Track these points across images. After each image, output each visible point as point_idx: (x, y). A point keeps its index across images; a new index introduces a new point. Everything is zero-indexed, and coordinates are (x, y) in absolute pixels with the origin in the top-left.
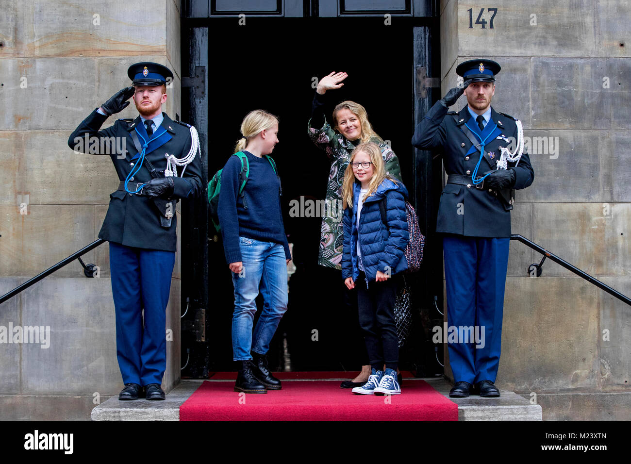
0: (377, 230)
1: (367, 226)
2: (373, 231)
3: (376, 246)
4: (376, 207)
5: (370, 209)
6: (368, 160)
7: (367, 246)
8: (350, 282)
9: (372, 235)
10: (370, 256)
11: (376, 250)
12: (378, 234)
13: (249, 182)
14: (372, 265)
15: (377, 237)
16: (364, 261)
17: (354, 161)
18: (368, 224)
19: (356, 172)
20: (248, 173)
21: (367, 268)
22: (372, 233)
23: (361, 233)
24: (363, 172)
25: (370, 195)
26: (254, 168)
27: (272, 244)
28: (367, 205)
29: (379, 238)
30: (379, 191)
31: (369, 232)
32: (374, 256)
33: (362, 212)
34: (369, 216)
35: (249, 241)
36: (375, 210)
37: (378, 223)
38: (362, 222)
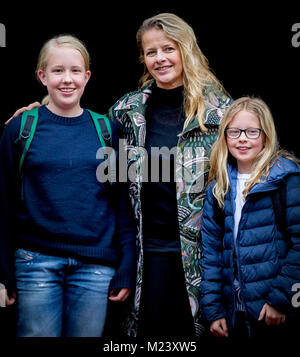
0: (267, 240)
1: (251, 234)
2: (260, 242)
3: (264, 267)
4: (267, 201)
5: (256, 205)
6: (255, 125)
7: (249, 267)
8: (221, 326)
9: (259, 249)
10: (255, 284)
11: (266, 275)
12: (271, 247)
13: (30, 157)
14: (256, 299)
15: (268, 251)
16: (244, 293)
17: (233, 126)
18: (254, 231)
19: (234, 146)
20: (29, 141)
21: (249, 304)
22: (259, 246)
23: (241, 245)
24: (248, 145)
25: (259, 181)
26: (41, 133)
27: (72, 262)
28: (253, 199)
29: (270, 255)
30: (273, 175)
31: (255, 244)
32: (260, 285)
33: (245, 210)
34: (255, 217)
35: (29, 256)
36: (263, 208)
37: (268, 230)
38: (243, 226)
